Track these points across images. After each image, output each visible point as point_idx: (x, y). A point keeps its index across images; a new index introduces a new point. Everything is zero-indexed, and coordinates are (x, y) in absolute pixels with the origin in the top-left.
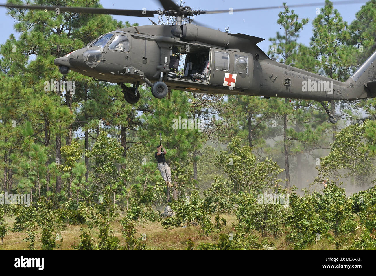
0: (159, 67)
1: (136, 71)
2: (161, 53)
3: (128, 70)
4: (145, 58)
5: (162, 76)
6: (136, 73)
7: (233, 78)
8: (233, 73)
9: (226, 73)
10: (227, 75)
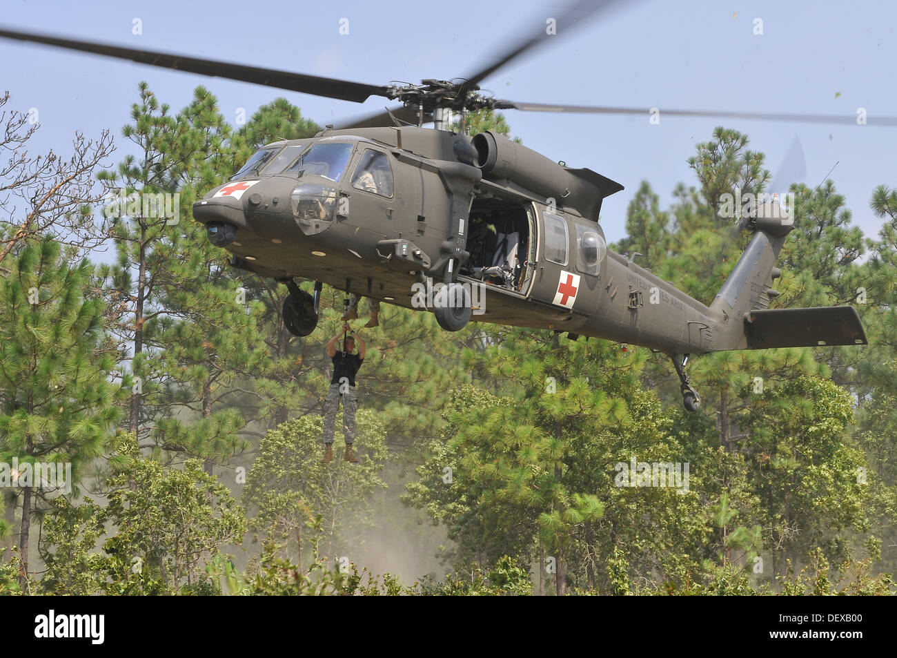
0: (447, 244)
1: (418, 253)
2: (452, 205)
3: (401, 249)
4: (421, 219)
5: (450, 269)
6: (417, 257)
7: (573, 285)
8: (574, 272)
9: (562, 271)
10: (564, 277)
